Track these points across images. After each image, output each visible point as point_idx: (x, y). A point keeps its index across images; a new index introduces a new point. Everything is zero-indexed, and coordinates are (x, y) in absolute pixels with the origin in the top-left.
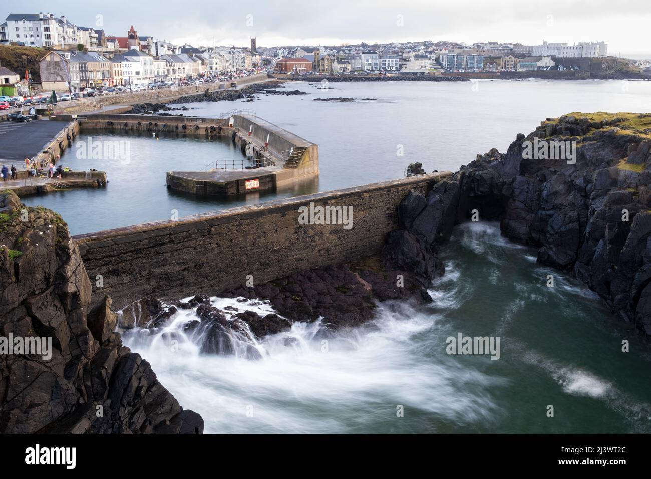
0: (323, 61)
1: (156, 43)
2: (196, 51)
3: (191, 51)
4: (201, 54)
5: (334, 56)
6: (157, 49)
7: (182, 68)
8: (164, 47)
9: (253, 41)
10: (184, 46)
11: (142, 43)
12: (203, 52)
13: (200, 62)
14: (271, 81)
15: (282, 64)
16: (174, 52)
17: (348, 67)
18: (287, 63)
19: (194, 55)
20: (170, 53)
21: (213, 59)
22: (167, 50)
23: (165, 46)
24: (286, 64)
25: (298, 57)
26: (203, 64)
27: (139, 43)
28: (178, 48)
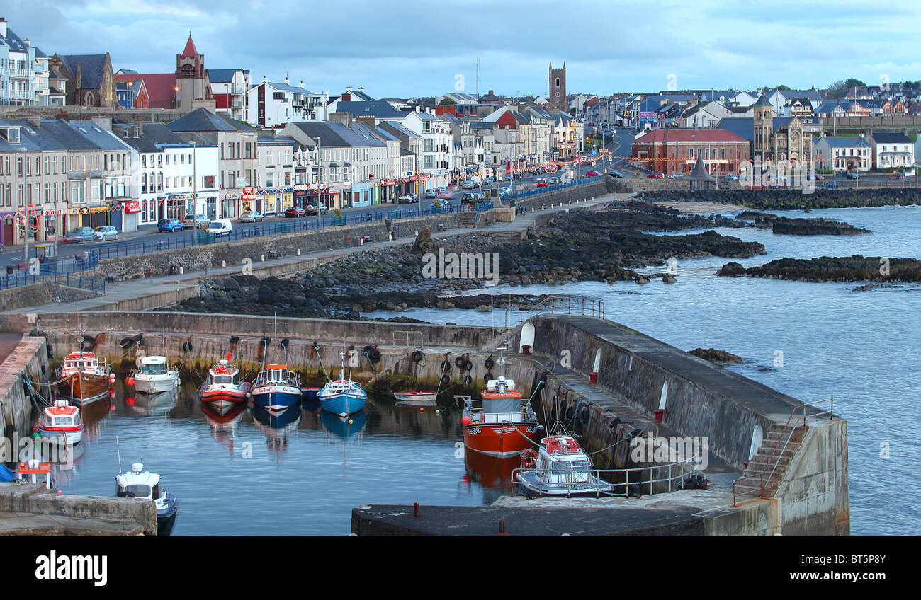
0: (782, 136)
1: (261, 90)
2: (383, 107)
3: (367, 110)
4: (399, 120)
5: (816, 120)
6: (261, 106)
7: (341, 164)
8: (285, 100)
9: (557, 78)
10: (346, 97)
11: (218, 89)
12: (406, 111)
13: (396, 145)
14: (616, 204)
15: (651, 149)
16: (314, 117)
17: (863, 157)
18: (668, 143)
19: (377, 122)
20: (300, 117)
21: (436, 136)
22: (291, 110)
23: (287, 96)
24: (664, 148)
25: (700, 125)
26: (405, 150)
27: (208, 89)
28: (323, 100)
